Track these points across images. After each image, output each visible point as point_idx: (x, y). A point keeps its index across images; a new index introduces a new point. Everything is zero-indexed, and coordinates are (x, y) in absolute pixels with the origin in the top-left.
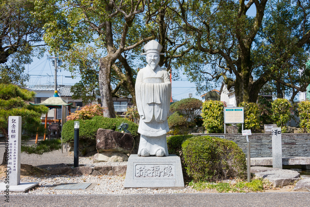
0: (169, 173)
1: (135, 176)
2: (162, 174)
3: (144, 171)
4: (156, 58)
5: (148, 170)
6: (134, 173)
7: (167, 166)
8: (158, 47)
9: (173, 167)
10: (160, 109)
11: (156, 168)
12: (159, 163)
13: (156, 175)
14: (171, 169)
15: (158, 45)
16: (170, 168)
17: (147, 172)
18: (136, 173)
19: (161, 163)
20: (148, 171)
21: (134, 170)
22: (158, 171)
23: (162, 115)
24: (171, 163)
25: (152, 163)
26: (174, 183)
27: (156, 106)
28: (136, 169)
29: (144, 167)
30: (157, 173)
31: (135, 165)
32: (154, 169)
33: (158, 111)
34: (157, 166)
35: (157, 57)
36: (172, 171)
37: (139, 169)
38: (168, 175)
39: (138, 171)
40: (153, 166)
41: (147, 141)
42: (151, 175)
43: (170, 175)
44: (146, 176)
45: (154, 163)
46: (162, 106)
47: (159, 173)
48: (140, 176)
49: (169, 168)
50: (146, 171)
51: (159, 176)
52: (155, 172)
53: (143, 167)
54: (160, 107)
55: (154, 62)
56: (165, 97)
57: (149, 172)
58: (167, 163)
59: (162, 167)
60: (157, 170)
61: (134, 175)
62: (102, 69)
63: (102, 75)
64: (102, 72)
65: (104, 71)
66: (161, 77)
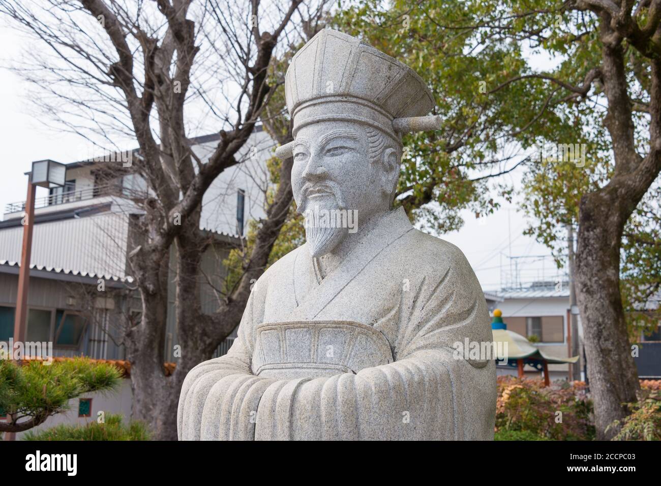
8: (352, 75)
15: (356, 61)
62: (586, 233)
63: (584, 256)
64: (586, 246)
65: (592, 242)
66: (364, 321)
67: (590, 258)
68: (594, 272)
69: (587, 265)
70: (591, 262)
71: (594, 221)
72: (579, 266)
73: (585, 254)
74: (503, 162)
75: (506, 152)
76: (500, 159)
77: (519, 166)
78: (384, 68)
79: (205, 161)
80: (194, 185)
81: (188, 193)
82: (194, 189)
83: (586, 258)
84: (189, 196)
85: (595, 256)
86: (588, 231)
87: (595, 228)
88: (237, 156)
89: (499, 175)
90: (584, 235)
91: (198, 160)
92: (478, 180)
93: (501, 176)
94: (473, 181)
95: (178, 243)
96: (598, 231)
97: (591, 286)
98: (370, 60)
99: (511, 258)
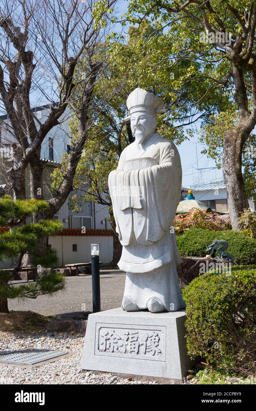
0: (154, 348)
1: (98, 349)
2: (142, 349)
3: (111, 341)
4: (142, 122)
5: (119, 339)
6: (97, 343)
7: (150, 333)
8: (145, 100)
9: (161, 336)
10: (144, 218)
11: (132, 336)
12: (136, 327)
13: (132, 350)
14: (159, 340)
15: (146, 96)
16: (157, 338)
17: (117, 343)
18: (100, 344)
19: (141, 327)
20: (119, 341)
21: (97, 337)
22: (135, 343)
23: (149, 231)
24: (158, 328)
25: (126, 326)
26: (163, 370)
27: (136, 214)
28: (100, 335)
29: (113, 333)
30: (133, 346)
31: (98, 328)
32: (128, 338)
33: (140, 224)
34: (134, 332)
35: (145, 120)
36: (160, 343)
37: (104, 335)
38: (153, 353)
39: (102, 340)
40: (126, 332)
41: (133, 282)
42: (123, 349)
43: (157, 353)
44: (115, 350)
45: (129, 327)
46: (147, 212)
47: (137, 346)
48: (105, 350)
49: (154, 337)
50: (115, 341)
51: (138, 353)
52: (129, 344)
53: (111, 331)
54: (143, 215)
55: (140, 129)
56: (152, 194)
57: (120, 343)
58: (152, 328)
59: (142, 336)
60: (133, 339)
61: (97, 346)
62: (227, 148)
63: (226, 159)
64: (227, 154)
65: (229, 152)
66: (152, 157)
67: (228, 159)
68: (231, 165)
69: (227, 163)
70: (229, 161)
71: (230, 142)
72: (224, 163)
73: (226, 157)
74: (191, 118)
75: (192, 112)
76: (189, 116)
77: (199, 119)
78: (153, 98)
79: (43, 123)
80: (38, 136)
81: (35, 139)
82: (38, 138)
83: (227, 160)
84: (36, 141)
85: (231, 158)
86: (228, 147)
87: (231, 146)
88: (59, 120)
89: (189, 124)
90: (226, 149)
91: (39, 123)
92: (179, 127)
93: (190, 124)
94: (176, 127)
95: (30, 165)
96: (232, 147)
97: (229, 172)
98: (149, 96)
99: (198, 169)
